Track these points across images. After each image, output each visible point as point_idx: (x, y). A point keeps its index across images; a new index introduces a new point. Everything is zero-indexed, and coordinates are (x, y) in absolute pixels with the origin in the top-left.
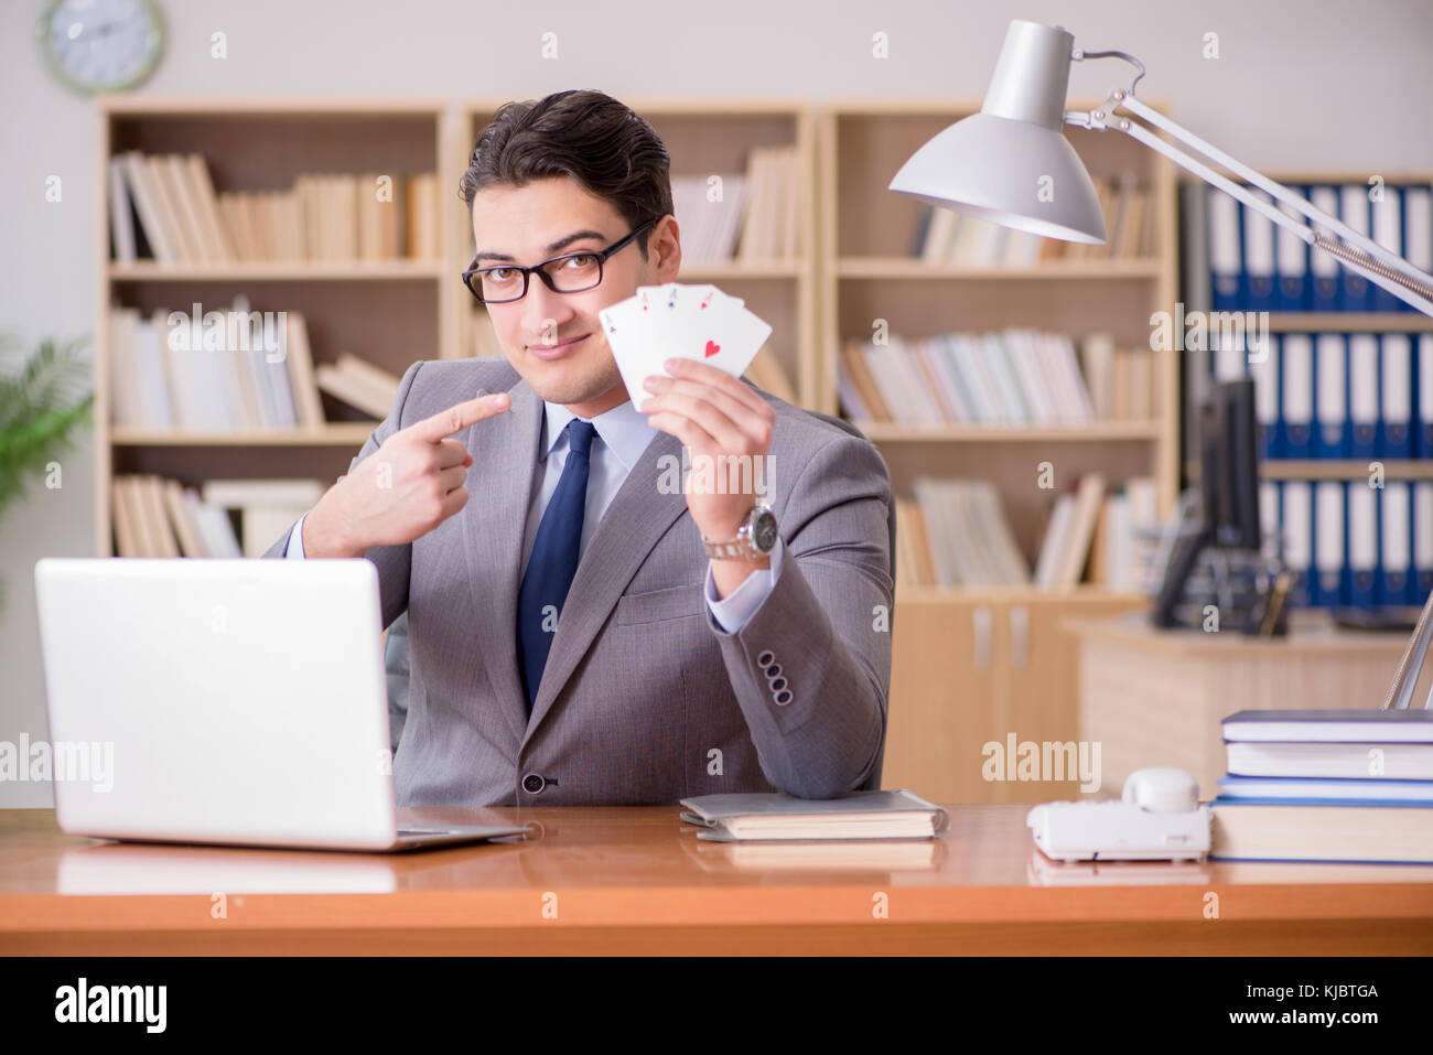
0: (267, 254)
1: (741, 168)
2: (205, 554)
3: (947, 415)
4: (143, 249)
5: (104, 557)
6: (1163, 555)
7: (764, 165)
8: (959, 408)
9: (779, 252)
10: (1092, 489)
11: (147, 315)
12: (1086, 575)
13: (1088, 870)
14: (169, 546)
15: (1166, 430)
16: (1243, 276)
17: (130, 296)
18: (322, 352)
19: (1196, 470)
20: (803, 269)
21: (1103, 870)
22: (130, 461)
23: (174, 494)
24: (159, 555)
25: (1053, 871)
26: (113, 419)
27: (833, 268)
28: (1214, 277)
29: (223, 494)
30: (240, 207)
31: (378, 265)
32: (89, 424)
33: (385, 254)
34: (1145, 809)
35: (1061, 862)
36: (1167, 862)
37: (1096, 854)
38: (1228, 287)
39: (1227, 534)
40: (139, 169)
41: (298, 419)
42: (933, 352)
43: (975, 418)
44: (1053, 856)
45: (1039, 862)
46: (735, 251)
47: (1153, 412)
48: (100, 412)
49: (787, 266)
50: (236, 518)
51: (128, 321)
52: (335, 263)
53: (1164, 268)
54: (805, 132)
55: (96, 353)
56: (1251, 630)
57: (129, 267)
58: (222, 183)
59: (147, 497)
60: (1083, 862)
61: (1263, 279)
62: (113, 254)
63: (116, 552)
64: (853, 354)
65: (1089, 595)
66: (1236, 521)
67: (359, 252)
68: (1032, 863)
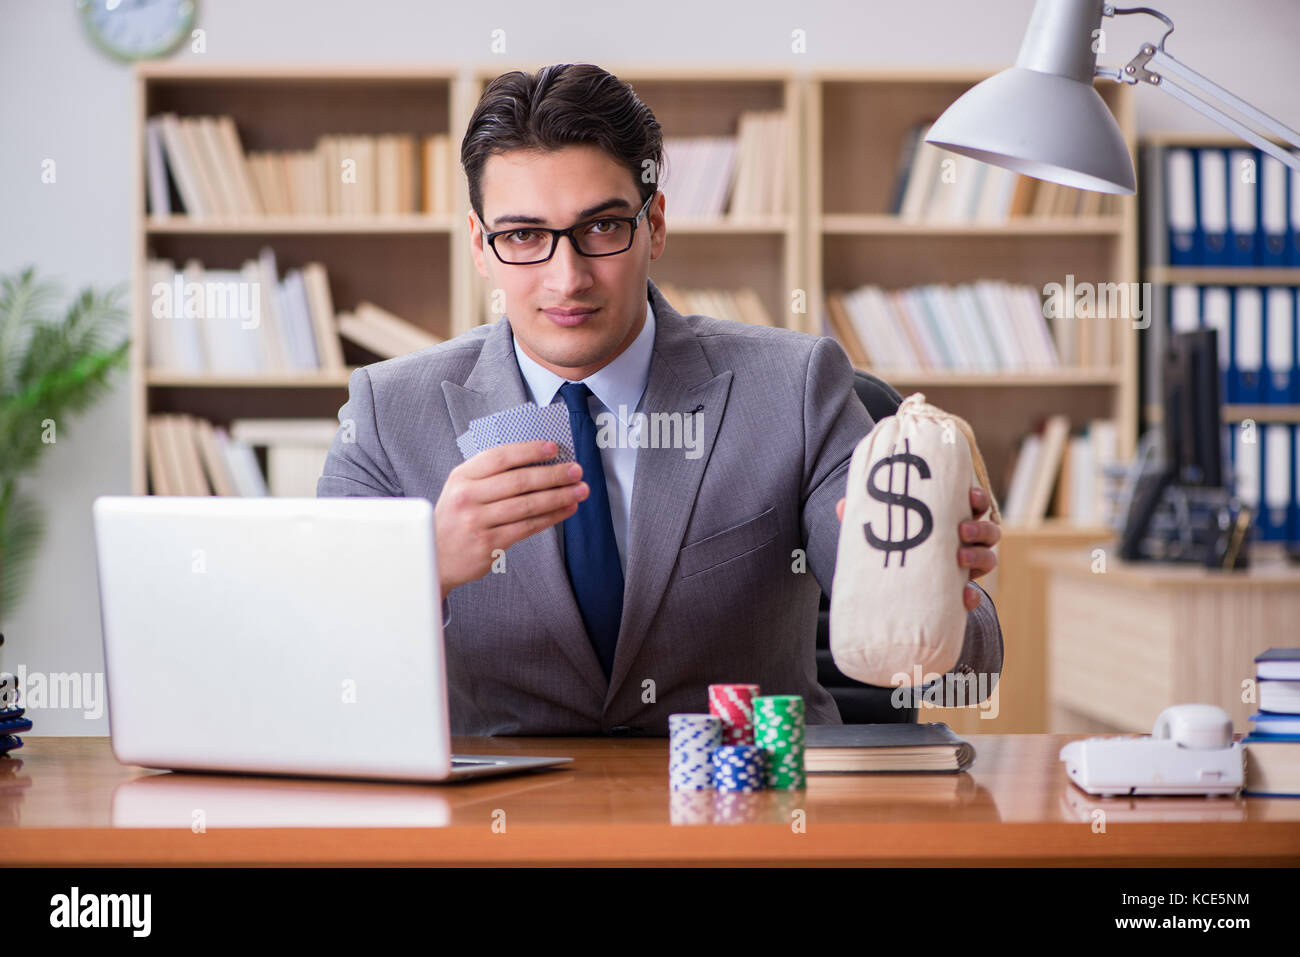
0: (290, 208)
1: (732, 130)
2: (235, 493)
3: (923, 362)
4: (177, 205)
5: (140, 495)
6: (1127, 492)
7: (754, 127)
8: (934, 355)
9: (767, 209)
10: (1057, 430)
11: (179, 266)
12: (1052, 510)
13: (1125, 805)
14: (199, 482)
15: (1126, 376)
16: (1199, 232)
17: (167, 249)
18: (343, 300)
19: (1156, 413)
20: (789, 224)
21: (1140, 805)
22: (164, 401)
23: (205, 433)
24: (191, 493)
25: (1091, 805)
26: (149, 362)
27: (819, 224)
28: (1171, 234)
29: (250, 432)
30: (267, 166)
31: (394, 219)
32: (126, 368)
33: (401, 210)
34: (1180, 745)
35: (1098, 797)
36: (1202, 797)
37: (1133, 789)
38: (1184, 243)
39: (1189, 473)
40: (173, 130)
41: (320, 364)
42: (910, 302)
43: (948, 364)
44: (1091, 790)
45: (1073, 796)
46: (727, 208)
47: (1114, 359)
48: (136, 355)
49: (774, 222)
50: (261, 454)
51: (162, 270)
52: (354, 218)
53: (1125, 225)
54: (792, 97)
55: (132, 301)
56: (1214, 563)
57: (163, 221)
58: (251, 143)
59: (179, 434)
60: (1119, 797)
61: (1217, 236)
62: (148, 209)
63: (151, 491)
64: (835, 304)
65: (1054, 529)
66: (1198, 461)
67: (376, 208)
68: (1065, 797)
